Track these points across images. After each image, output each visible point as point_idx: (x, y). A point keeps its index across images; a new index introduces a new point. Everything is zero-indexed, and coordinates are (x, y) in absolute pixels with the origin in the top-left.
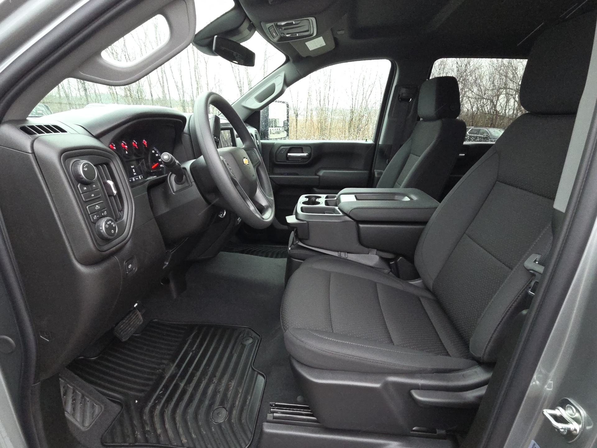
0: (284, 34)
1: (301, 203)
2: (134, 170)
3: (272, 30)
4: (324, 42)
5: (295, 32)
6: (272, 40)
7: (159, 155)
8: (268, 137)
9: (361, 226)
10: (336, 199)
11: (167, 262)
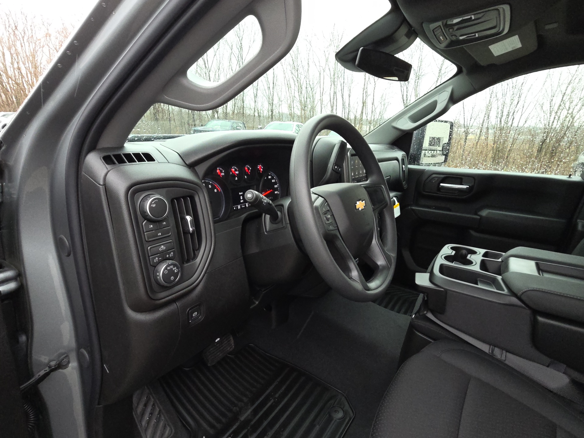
0: (456, 36)
1: (443, 257)
2: (241, 197)
3: (438, 32)
4: (520, 43)
5: (474, 31)
6: (438, 47)
7: (276, 180)
8: (418, 162)
9: (540, 319)
10: (500, 260)
11: (257, 300)
